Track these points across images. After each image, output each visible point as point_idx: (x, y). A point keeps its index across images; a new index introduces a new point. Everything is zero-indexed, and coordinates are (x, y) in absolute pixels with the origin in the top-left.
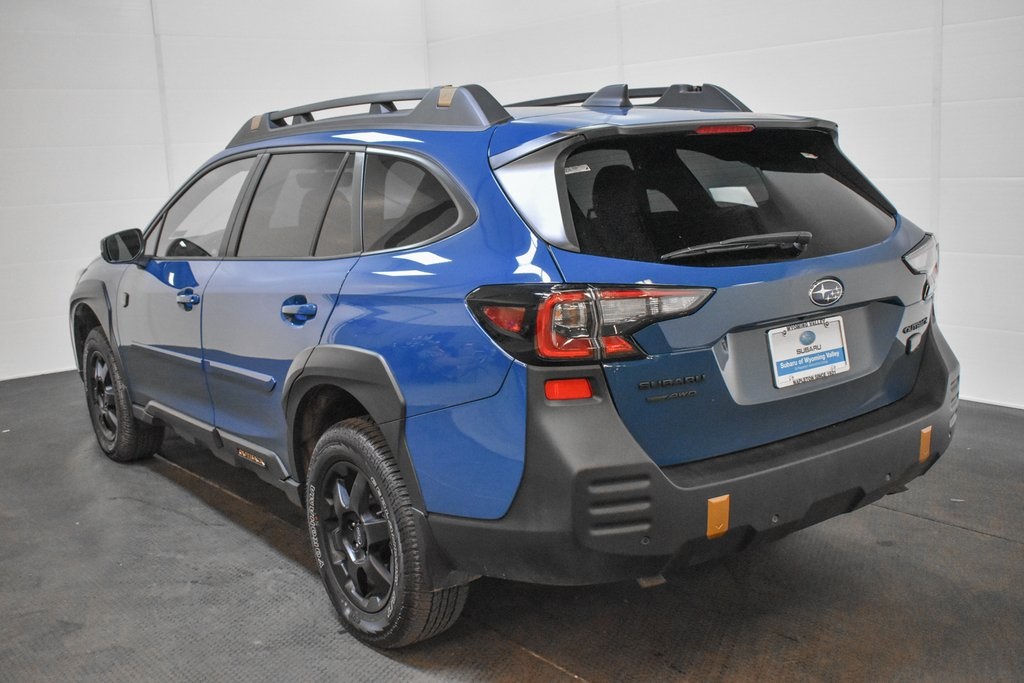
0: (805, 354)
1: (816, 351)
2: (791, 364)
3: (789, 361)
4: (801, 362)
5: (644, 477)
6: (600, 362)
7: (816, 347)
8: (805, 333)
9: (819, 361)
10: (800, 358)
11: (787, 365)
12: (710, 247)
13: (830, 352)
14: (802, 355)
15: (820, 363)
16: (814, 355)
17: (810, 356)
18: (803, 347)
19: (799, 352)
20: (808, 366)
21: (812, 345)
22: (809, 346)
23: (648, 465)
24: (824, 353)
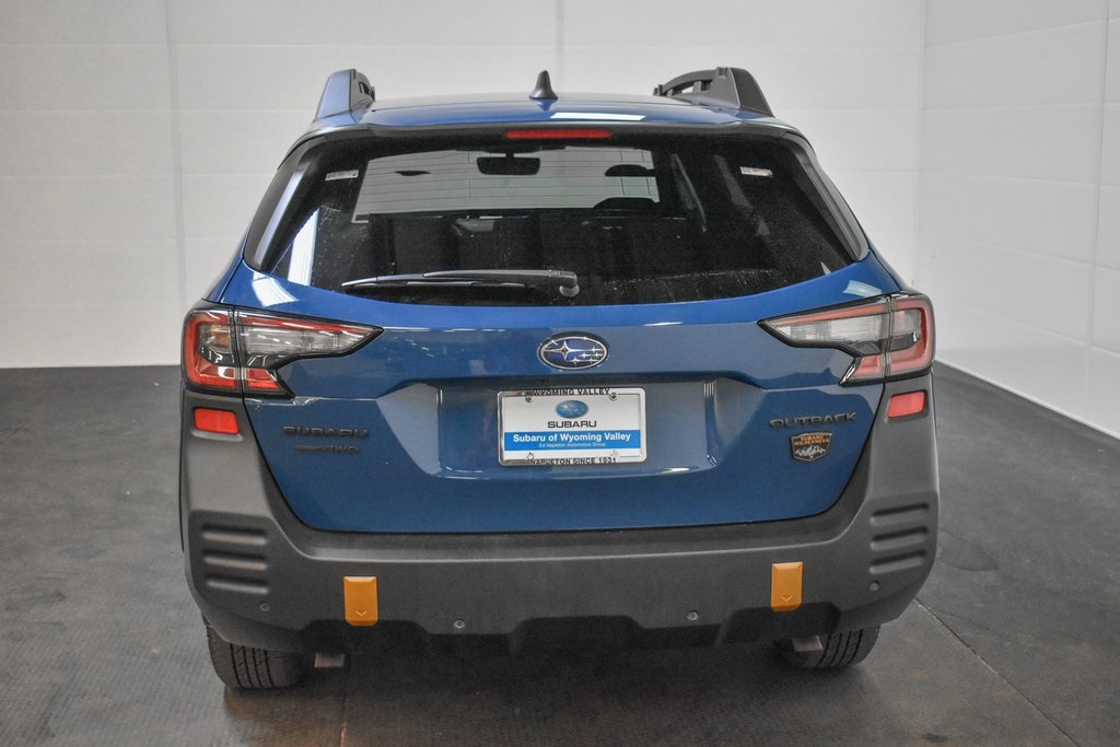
0: (564, 429)
1: (585, 428)
2: (534, 439)
3: (530, 434)
4: (551, 438)
5: (258, 532)
6: (243, 395)
7: (588, 424)
8: (567, 402)
9: (591, 442)
10: (553, 434)
11: (526, 439)
12: (414, 279)
13: (613, 432)
14: (556, 429)
15: (591, 445)
16: (579, 433)
17: (571, 433)
18: (560, 420)
19: (552, 424)
20: (566, 446)
21: (579, 420)
22: (573, 421)
23: (265, 520)
24: (602, 433)
